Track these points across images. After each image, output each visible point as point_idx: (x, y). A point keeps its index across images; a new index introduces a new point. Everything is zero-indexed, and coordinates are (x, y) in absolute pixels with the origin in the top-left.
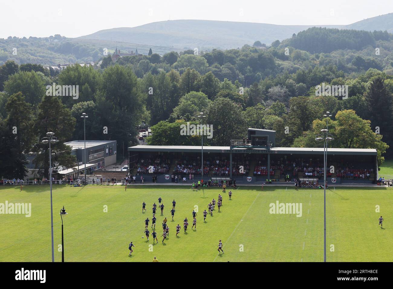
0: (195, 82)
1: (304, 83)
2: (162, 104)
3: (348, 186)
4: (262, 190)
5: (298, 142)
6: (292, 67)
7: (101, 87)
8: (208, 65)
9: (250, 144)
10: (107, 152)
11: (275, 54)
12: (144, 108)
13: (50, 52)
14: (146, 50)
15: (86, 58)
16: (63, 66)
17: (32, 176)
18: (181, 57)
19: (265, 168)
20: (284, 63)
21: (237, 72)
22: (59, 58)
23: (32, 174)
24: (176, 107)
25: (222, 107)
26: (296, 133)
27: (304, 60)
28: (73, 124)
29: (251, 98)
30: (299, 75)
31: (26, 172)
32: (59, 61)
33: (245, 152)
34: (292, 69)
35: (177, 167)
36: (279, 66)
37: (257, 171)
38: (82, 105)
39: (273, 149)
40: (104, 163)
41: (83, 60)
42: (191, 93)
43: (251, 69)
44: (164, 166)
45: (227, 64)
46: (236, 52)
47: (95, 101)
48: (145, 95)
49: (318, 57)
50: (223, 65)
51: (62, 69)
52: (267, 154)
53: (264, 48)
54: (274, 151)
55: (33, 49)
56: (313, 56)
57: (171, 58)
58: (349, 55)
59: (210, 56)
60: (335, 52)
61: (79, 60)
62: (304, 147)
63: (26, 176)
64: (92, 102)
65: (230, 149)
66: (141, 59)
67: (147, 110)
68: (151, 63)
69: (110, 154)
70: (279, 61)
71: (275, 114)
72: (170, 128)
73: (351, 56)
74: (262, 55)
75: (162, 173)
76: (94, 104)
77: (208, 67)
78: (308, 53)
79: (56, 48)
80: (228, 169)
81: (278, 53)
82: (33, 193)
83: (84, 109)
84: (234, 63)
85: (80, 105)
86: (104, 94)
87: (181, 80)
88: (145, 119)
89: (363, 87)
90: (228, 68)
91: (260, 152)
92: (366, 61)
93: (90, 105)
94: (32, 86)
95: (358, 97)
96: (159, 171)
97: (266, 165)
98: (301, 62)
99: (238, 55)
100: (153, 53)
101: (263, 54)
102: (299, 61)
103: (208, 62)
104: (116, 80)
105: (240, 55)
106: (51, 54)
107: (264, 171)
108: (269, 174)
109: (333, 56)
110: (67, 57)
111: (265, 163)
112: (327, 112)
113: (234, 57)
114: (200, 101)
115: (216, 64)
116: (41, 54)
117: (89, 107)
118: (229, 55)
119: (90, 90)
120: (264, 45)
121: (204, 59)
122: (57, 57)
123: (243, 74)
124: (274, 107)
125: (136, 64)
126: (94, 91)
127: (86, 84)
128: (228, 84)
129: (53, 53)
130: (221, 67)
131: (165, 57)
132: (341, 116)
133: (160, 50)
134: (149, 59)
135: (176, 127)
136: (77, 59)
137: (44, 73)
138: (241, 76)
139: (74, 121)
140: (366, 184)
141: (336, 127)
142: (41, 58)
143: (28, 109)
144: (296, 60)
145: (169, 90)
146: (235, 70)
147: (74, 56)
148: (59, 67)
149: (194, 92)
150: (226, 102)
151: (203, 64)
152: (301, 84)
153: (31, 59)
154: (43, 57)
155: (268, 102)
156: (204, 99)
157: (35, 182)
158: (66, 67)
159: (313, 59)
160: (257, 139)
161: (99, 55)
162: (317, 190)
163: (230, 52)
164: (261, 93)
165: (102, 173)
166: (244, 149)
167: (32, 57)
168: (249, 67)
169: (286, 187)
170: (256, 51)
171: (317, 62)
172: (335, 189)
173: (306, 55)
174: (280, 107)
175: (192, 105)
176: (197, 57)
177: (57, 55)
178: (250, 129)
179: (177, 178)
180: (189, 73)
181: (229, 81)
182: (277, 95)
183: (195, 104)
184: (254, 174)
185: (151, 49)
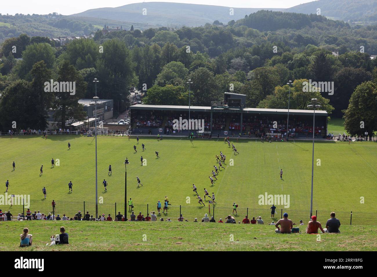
0: (174, 54)
1: (258, 56)
2: (147, 71)
3: (304, 140)
4: (237, 142)
5: (262, 103)
6: (246, 42)
7: (101, 56)
8: (180, 40)
9: (226, 105)
10: (106, 109)
11: (232, 31)
12: (134, 74)
13: (50, 26)
14: (127, 26)
15: (79, 32)
16: (63, 39)
17: (53, 128)
18: (158, 33)
19: (238, 124)
20: (239, 39)
21: (203, 45)
22: (57, 32)
23: (52, 126)
24: (160, 74)
25: (201, 75)
26: (258, 96)
27: (256, 36)
28: (85, 86)
29: (218, 67)
30: (255, 49)
31: (47, 124)
32: (57, 34)
33: (223, 112)
34: (246, 43)
35: (168, 122)
36: (236, 41)
37: (231, 126)
38: (86, 71)
39: (245, 109)
40: (103, 117)
41: (76, 33)
42: (172, 62)
43: (214, 43)
44: (158, 121)
45: (194, 39)
46: (201, 29)
47: (96, 68)
48: (135, 64)
49: (266, 34)
50: (192, 39)
51: (62, 41)
52: (240, 114)
53: (222, 26)
54: (246, 111)
55: (36, 24)
56: (263, 33)
57: (150, 33)
58: (291, 33)
59: (181, 32)
60: (280, 31)
61: (73, 33)
62: (268, 108)
63: (47, 127)
64: (94, 68)
65: (211, 109)
66: (126, 34)
67: (136, 75)
68: (134, 37)
69: (108, 110)
70: (235, 37)
71: (238, 81)
72: (162, 91)
73: (292, 34)
74: (222, 32)
75: (156, 127)
76: (95, 70)
77: (180, 41)
78: (258, 31)
79: (54, 24)
80: (208, 124)
81: (235, 30)
82: (56, 141)
83: (88, 74)
84: (200, 38)
85: (84, 71)
86: (102, 62)
87: (162, 52)
88: (135, 83)
89: (308, 60)
90: (195, 42)
91: (235, 112)
92: (305, 38)
93: (92, 71)
94: (45, 55)
95: (306, 68)
96: (154, 125)
97: (239, 122)
98: (253, 38)
99: (203, 32)
100: (135, 29)
101: (224, 31)
102: (252, 37)
103: (179, 37)
104: (113, 51)
105: (204, 32)
106: (51, 28)
107: (237, 126)
108: (241, 129)
109: (278, 34)
110: (63, 31)
111: (238, 120)
112: (290, 81)
113: (200, 34)
114: (179, 69)
115: (186, 39)
116: (43, 28)
117: (91, 73)
118: (196, 32)
119: (92, 59)
120: (222, 24)
121: (176, 35)
122: (55, 31)
123: (207, 47)
124: (237, 75)
125: (122, 38)
126: (95, 60)
127: (89, 54)
128: (200, 55)
129: (52, 27)
130: (190, 41)
131: (145, 32)
132: (297, 84)
133: (137, 27)
134: (132, 34)
135: (167, 91)
136: (71, 33)
137: (50, 44)
138: (206, 49)
139: (86, 85)
140: (318, 138)
141: (294, 93)
142: (42, 32)
143: (49, 74)
144: (249, 37)
145: (152, 60)
146: (201, 44)
147: (69, 30)
148: (60, 39)
149: (174, 62)
150: (204, 71)
151: (176, 39)
152: (256, 56)
153: (35, 32)
154: (45, 30)
155: (230, 71)
156: (182, 67)
157: (55, 132)
158: (65, 39)
159: (263, 36)
160: (233, 101)
161: (89, 29)
162: (280, 143)
163: (196, 29)
164: (225, 63)
165: (107, 126)
166: (222, 109)
167: (35, 31)
168: (212, 42)
169: (255, 139)
170: (217, 29)
171: (266, 38)
172: (295, 142)
173: (256, 32)
174: (242, 75)
175: (173, 72)
176: (171, 33)
177: (55, 29)
178: (225, 93)
179: (168, 132)
180: (168, 47)
181: (201, 53)
182: (237, 65)
183: (175, 72)
184: (229, 129)
185: (132, 26)
